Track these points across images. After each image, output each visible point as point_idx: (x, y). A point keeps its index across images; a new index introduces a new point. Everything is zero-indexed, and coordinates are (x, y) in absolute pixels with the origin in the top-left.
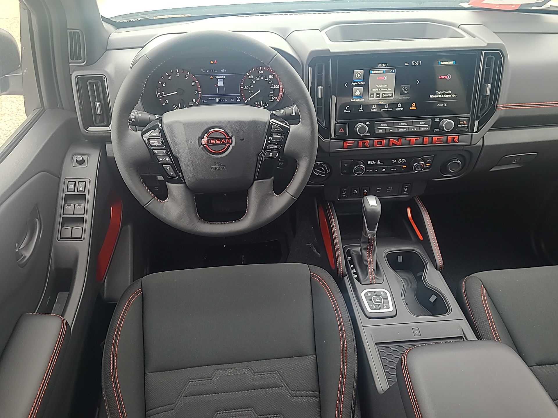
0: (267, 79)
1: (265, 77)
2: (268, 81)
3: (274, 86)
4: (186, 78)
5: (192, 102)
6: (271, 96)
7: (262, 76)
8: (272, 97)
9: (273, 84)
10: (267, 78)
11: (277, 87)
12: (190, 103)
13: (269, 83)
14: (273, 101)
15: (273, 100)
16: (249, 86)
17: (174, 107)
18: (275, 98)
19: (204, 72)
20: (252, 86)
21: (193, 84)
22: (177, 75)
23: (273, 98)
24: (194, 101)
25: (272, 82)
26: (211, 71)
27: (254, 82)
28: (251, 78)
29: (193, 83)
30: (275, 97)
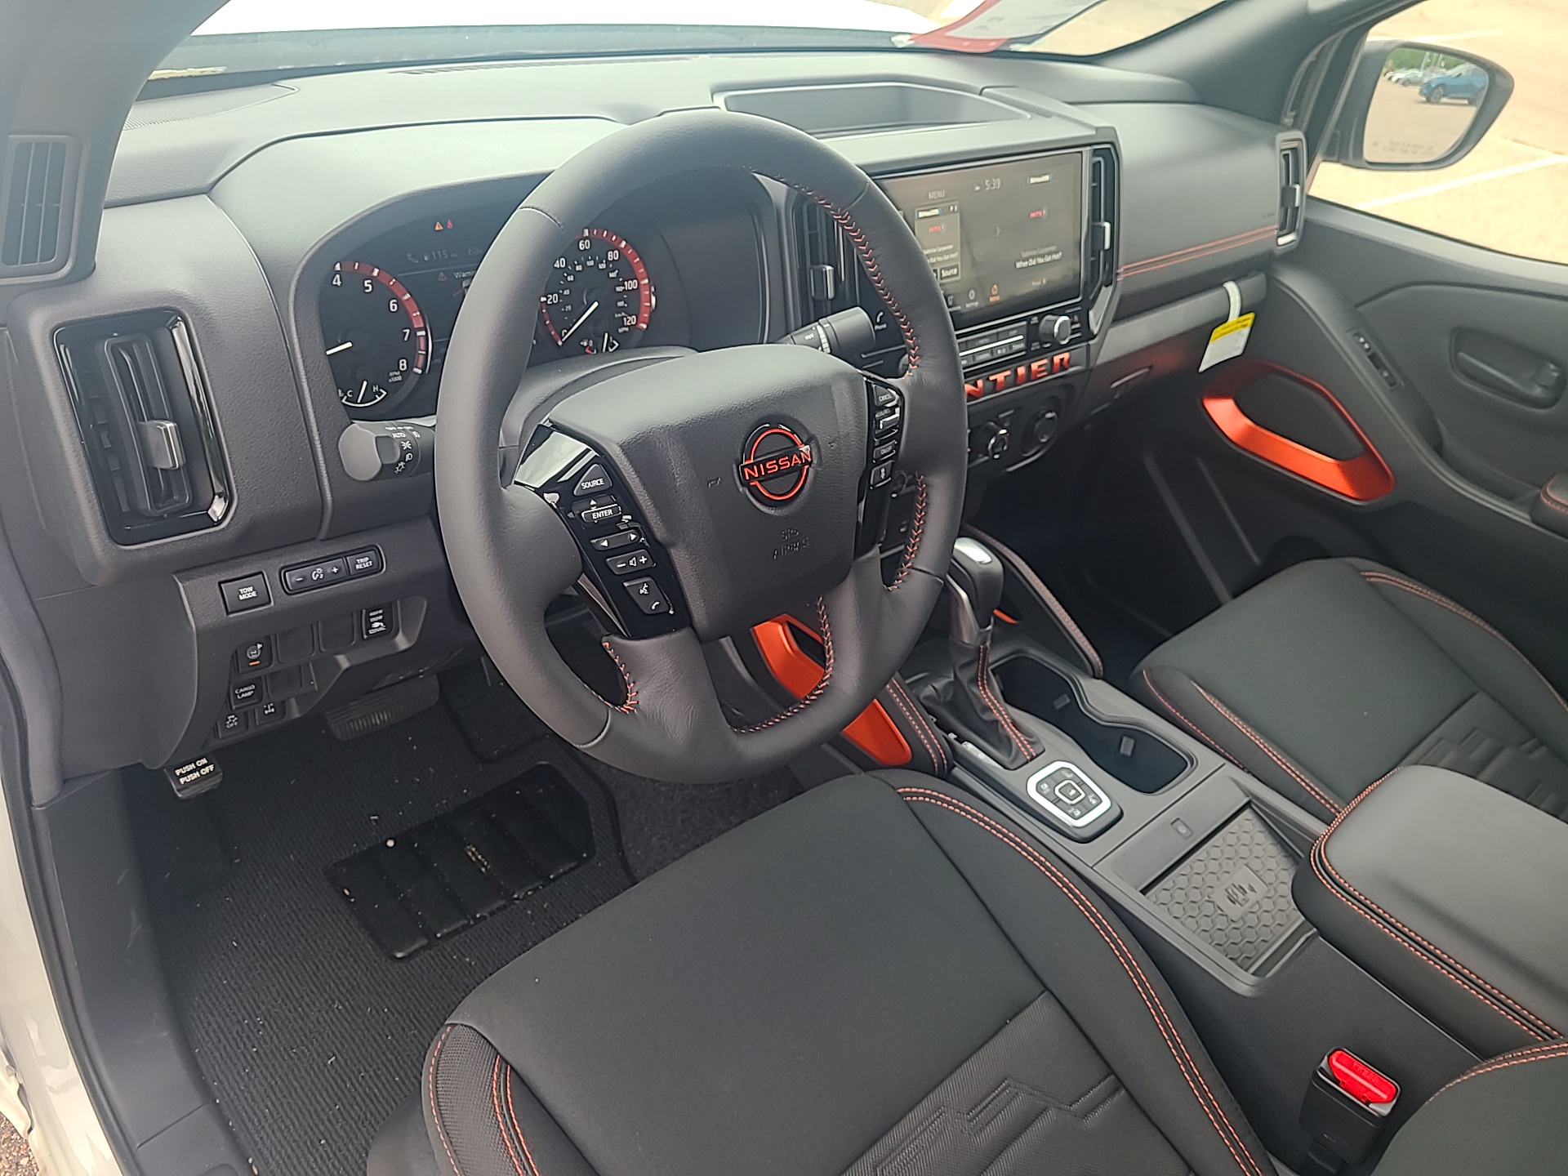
0: (602, 266)
1: (597, 258)
2: (608, 270)
3: (624, 285)
4: (367, 291)
5: (398, 369)
6: (619, 315)
7: (590, 258)
8: (623, 317)
9: (621, 279)
10: (604, 261)
11: (631, 285)
12: (391, 374)
13: (611, 275)
14: (627, 329)
15: (627, 326)
16: (558, 294)
17: (342, 398)
18: (632, 320)
19: (417, 262)
20: (568, 291)
21: (394, 307)
22: (334, 283)
23: (627, 320)
24: (403, 364)
25: (617, 271)
26: (437, 255)
27: (571, 278)
28: (562, 266)
29: (391, 305)
30: (631, 316)
